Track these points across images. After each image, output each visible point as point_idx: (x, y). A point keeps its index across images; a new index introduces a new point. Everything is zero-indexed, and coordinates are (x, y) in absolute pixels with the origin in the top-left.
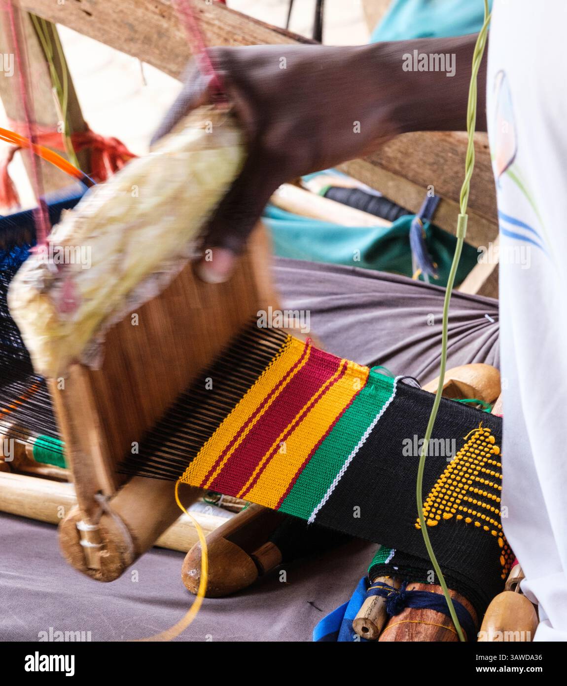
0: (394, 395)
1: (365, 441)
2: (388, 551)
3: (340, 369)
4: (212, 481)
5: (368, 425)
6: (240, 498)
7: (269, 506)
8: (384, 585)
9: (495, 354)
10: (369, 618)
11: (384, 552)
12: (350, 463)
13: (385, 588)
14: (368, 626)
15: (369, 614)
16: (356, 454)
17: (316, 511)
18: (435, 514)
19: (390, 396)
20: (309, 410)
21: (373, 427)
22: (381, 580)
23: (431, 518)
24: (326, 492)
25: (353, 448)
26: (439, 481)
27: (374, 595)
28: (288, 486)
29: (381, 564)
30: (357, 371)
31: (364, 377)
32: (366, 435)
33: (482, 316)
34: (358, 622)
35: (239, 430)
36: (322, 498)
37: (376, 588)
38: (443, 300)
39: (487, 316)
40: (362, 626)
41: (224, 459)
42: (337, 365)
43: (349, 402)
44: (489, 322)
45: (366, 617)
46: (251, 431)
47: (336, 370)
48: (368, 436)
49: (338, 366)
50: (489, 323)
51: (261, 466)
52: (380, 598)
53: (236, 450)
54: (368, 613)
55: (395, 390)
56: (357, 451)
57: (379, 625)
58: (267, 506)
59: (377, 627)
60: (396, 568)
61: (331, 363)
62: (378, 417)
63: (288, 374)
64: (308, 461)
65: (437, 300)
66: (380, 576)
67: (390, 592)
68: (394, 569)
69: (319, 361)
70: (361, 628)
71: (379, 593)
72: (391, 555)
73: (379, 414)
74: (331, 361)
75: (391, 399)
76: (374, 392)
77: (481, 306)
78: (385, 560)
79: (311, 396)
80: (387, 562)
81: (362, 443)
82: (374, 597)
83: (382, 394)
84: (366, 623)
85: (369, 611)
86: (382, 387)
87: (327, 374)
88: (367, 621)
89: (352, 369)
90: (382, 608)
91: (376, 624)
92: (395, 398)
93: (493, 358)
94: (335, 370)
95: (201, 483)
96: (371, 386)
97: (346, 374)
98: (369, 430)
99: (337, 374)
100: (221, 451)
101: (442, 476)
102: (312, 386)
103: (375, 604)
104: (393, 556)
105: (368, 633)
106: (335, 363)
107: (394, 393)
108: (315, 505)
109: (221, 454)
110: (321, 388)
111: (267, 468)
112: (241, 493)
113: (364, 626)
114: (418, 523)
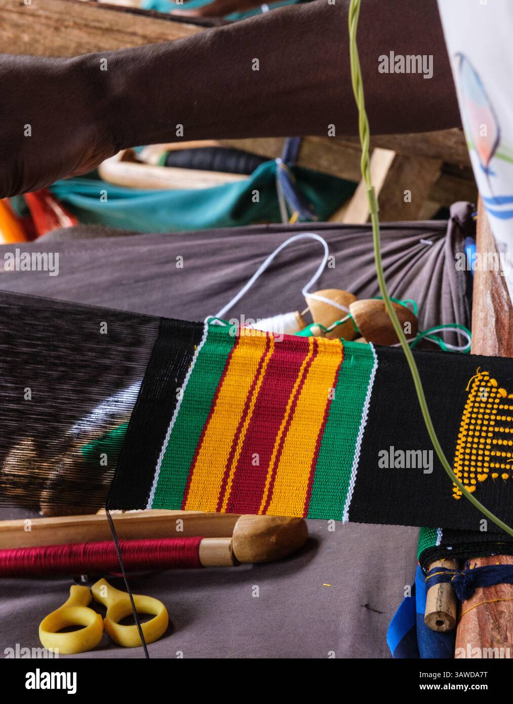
0: (376, 361)
1: (367, 418)
2: (434, 532)
3: (311, 347)
4: (227, 502)
5: (364, 400)
6: (262, 514)
7: (296, 516)
8: (443, 569)
9: (449, 280)
10: (442, 610)
11: (429, 533)
12: (361, 445)
13: (447, 572)
14: (443, 619)
15: (441, 606)
16: (363, 434)
17: (346, 508)
18: (469, 478)
19: (374, 363)
20: (296, 398)
21: (369, 400)
22: (437, 564)
23: (467, 485)
24: (348, 485)
25: (358, 430)
26: (459, 442)
27: (437, 583)
28: (307, 489)
29: (431, 548)
30: (329, 345)
31: (339, 350)
32: (365, 411)
33: (418, 242)
34: (431, 617)
35: (234, 438)
36: (346, 493)
37: (436, 575)
38: (372, 236)
39: (422, 241)
40: (436, 620)
41: (230, 474)
42: (306, 344)
43: (334, 381)
44: (427, 245)
45: (439, 610)
46: (246, 436)
47: (308, 351)
48: (368, 412)
49: (308, 345)
50: (428, 248)
51: (272, 473)
52: (444, 584)
53: (239, 461)
54: (438, 605)
55: (375, 356)
56: (363, 431)
57: (453, 614)
58: (293, 516)
59: (452, 617)
60: (450, 548)
61: (299, 344)
62: (370, 388)
63: (261, 366)
64: (316, 454)
65: (365, 237)
66: (435, 561)
67: (452, 575)
68: (447, 549)
69: (287, 345)
70: (435, 622)
71: (441, 579)
72: (439, 535)
73: (369, 385)
74: (298, 342)
75: (376, 366)
76: (355, 363)
77: (412, 232)
78: (436, 543)
79: (294, 384)
80: (438, 543)
81: (365, 421)
82: (438, 586)
83: (365, 362)
84: (440, 616)
85: (439, 602)
86: (361, 356)
87: (301, 356)
88: (440, 614)
89: (324, 345)
90: (450, 595)
91: (451, 615)
92: (379, 364)
93: (449, 285)
94: (306, 351)
95: (217, 507)
96: (350, 358)
97: (319, 352)
98: (367, 405)
99: (310, 355)
100: (224, 466)
101: (460, 435)
102: (290, 373)
103: (442, 593)
104: (442, 535)
105: (444, 626)
106: (303, 342)
107: (376, 359)
108: (342, 503)
109: (225, 470)
110: (300, 372)
111: (278, 473)
112: (262, 508)
113: (439, 619)
114: (456, 493)
